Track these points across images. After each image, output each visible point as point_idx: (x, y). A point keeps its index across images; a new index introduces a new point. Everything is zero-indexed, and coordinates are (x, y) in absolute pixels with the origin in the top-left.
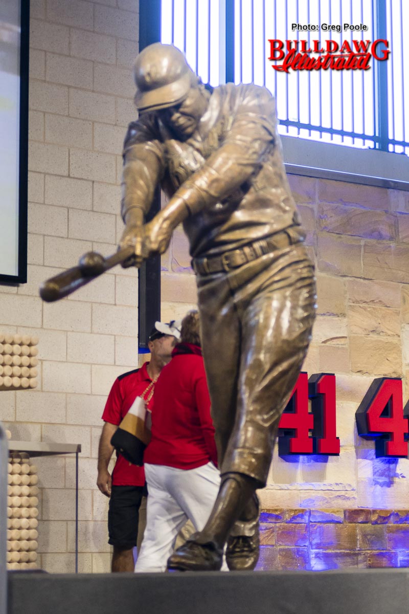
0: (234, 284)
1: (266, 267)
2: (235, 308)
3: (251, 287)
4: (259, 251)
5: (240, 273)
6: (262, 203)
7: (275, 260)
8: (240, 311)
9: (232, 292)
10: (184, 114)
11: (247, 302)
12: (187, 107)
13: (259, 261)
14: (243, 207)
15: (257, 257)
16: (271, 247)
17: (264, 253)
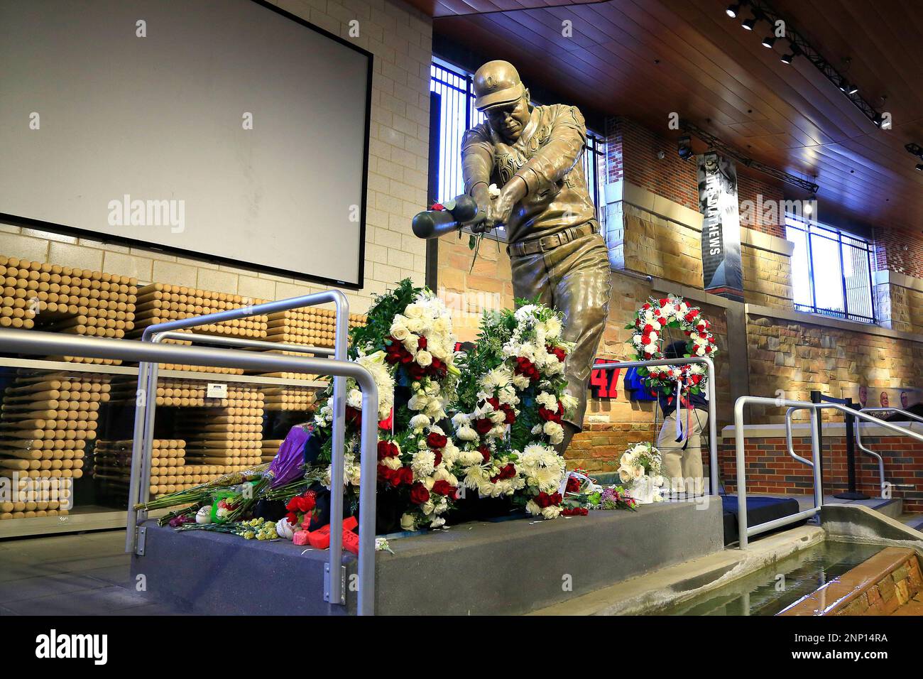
0: (549, 262)
1: (575, 249)
2: (549, 282)
3: (563, 266)
4: (570, 236)
5: (555, 253)
6: (573, 198)
7: (583, 244)
8: (553, 285)
9: (547, 270)
10: (515, 118)
11: (559, 278)
12: (519, 112)
13: (571, 243)
14: (558, 200)
15: (569, 241)
16: (581, 234)
17: (574, 239)
